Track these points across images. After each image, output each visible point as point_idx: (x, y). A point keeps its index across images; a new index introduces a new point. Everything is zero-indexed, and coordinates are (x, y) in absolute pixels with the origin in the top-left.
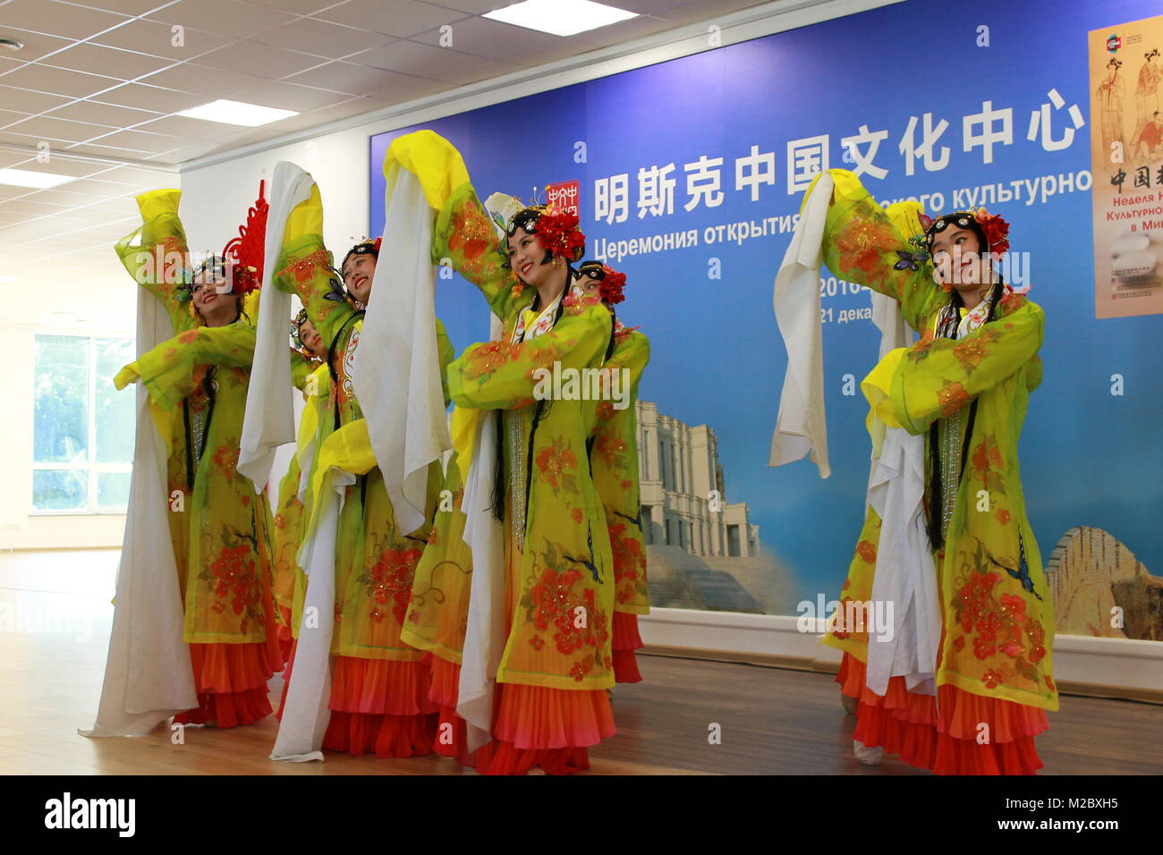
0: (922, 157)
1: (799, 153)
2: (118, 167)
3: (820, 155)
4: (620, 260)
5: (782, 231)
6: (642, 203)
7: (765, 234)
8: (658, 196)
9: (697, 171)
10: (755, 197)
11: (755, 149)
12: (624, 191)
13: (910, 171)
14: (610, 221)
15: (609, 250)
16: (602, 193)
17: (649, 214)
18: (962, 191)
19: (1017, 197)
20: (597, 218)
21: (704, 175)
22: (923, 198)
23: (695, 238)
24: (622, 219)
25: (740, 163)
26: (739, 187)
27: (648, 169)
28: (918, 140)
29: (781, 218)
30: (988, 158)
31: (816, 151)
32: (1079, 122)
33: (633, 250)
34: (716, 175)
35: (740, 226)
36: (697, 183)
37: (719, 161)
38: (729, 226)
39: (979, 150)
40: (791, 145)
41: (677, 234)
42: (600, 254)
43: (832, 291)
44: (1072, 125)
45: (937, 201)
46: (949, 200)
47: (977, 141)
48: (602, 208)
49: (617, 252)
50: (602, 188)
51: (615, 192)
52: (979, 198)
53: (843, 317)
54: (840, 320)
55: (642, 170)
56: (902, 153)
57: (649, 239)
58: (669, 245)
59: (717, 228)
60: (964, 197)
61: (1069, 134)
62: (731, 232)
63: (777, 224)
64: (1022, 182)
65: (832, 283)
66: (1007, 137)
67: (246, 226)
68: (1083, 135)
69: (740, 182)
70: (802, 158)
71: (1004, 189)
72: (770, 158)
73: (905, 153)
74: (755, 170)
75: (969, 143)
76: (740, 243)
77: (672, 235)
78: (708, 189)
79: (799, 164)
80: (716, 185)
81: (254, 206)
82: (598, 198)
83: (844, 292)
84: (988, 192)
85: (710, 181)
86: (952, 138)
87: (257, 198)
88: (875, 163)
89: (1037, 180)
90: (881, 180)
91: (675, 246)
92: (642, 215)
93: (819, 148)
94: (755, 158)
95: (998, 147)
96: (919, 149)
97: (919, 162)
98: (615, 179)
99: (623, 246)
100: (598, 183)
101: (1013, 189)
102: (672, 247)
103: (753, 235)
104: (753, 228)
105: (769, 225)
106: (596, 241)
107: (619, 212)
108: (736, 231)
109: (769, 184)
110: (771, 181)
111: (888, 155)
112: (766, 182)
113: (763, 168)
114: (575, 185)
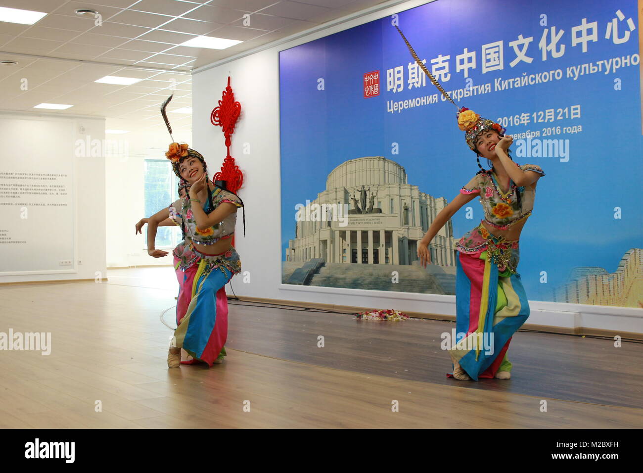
0: (551, 50)
1: (488, 51)
2: (161, 73)
3: (498, 52)
4: (400, 112)
5: (480, 93)
6: (410, 81)
7: (471, 95)
8: (418, 77)
9: (437, 63)
10: (466, 75)
11: (466, 50)
12: (401, 75)
13: (544, 58)
14: (394, 91)
15: (395, 107)
16: (390, 76)
17: (413, 86)
18: (571, 68)
19: (600, 70)
20: (388, 90)
21: (440, 65)
22: (551, 72)
23: (437, 98)
24: (400, 90)
25: (458, 58)
26: (458, 71)
27: (413, 63)
28: (549, 41)
29: (479, 86)
30: (585, 50)
31: (497, 49)
32: (632, 27)
33: (406, 106)
34: (446, 64)
35: (459, 91)
36: (437, 70)
37: (448, 57)
38: (453, 92)
39: (580, 45)
40: (484, 47)
41: (428, 97)
42: (390, 108)
43: (505, 124)
44: (629, 30)
45: (558, 74)
46: (565, 73)
47: (579, 40)
48: (390, 85)
49: (398, 107)
50: (390, 74)
51: (397, 76)
52: (580, 71)
55: (410, 64)
56: (540, 49)
57: (414, 100)
58: (424, 102)
60: (573, 71)
61: (627, 34)
62: (454, 95)
63: (477, 89)
64: (602, 62)
65: (505, 120)
66: (594, 37)
67: (222, 100)
68: (634, 34)
69: (459, 68)
70: (489, 54)
71: (593, 66)
72: (473, 54)
74: (466, 61)
75: (575, 41)
76: (459, 100)
77: (425, 97)
78: (442, 72)
79: (488, 57)
80: (447, 70)
81: (225, 90)
82: (389, 79)
83: (512, 125)
84: (585, 68)
85: (443, 68)
86: (566, 39)
87: (227, 86)
88: (527, 55)
89: (610, 60)
90: (529, 64)
91: (427, 103)
92: (410, 87)
93: (498, 48)
94: (466, 55)
95: (590, 43)
96: (548, 47)
97: (549, 53)
98: (397, 69)
99: (401, 104)
100: (389, 71)
101: (598, 66)
102: (425, 104)
103: (465, 96)
104: (465, 92)
105: (473, 90)
106: (388, 102)
107: (399, 86)
108: (457, 94)
109: (473, 68)
110: (474, 67)
111: (533, 50)
112: (472, 68)
113: (470, 60)
114: (377, 73)
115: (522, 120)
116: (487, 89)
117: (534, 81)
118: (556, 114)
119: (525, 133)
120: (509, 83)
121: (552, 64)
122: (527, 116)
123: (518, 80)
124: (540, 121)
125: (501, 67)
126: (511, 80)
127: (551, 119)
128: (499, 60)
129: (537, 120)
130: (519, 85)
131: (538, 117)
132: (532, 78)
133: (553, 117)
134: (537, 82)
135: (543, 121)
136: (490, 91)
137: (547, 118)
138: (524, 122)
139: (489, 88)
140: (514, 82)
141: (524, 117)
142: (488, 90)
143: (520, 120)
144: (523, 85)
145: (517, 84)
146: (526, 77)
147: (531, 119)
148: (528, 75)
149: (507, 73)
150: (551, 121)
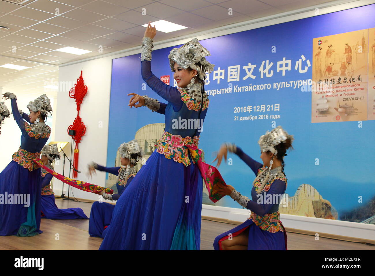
0: (265, 73)
1: (231, 70)
2: (41, 65)
3: (237, 71)
5: (225, 93)
7: (221, 93)
10: (218, 82)
11: (219, 68)
13: (262, 77)
18: (276, 84)
19: (291, 86)
22: (265, 85)
25: (215, 72)
28: (265, 68)
29: (225, 89)
30: (284, 74)
31: (236, 70)
32: (309, 65)
35: (214, 91)
38: (211, 91)
39: (281, 71)
40: (229, 68)
43: (238, 111)
44: (307, 66)
45: (269, 86)
46: (272, 86)
47: (281, 69)
52: (281, 86)
54: (240, 120)
56: (260, 71)
59: (207, 91)
60: (277, 85)
61: (306, 68)
62: (211, 92)
63: (224, 91)
64: (292, 82)
65: (239, 109)
66: (289, 68)
67: (76, 84)
68: (310, 69)
69: (215, 78)
70: (232, 72)
71: (288, 83)
72: (223, 71)
73: (261, 71)
75: (279, 69)
76: (214, 96)
79: (231, 73)
80: (208, 78)
81: (79, 78)
83: (242, 112)
84: (283, 84)
86: (274, 68)
87: (80, 76)
88: (253, 74)
89: (297, 81)
90: (253, 79)
93: (237, 69)
94: (219, 71)
95: (286, 71)
96: (265, 70)
97: (264, 74)
101: (290, 84)
103: (217, 94)
104: (218, 92)
105: (222, 91)
108: (213, 92)
110: (223, 78)
111: (256, 72)
113: (221, 74)
114: (169, 76)
115: (248, 110)
117: (255, 89)
118: (266, 108)
119: (249, 117)
120: (242, 89)
121: (266, 80)
122: (251, 108)
123: (247, 88)
124: (258, 111)
125: (238, 80)
126: (243, 87)
127: (264, 110)
128: (237, 75)
129: (256, 110)
130: (247, 90)
131: (257, 109)
132: (254, 87)
133: (265, 109)
134: (257, 90)
135: (259, 111)
136: (231, 92)
137: (261, 109)
138: (249, 111)
139: (231, 90)
140: (244, 88)
141: (249, 108)
143: (247, 110)
144: (249, 90)
145: (246, 90)
146: (252, 86)
147: (253, 109)
148: (253, 85)
149: (241, 83)
150: (263, 111)
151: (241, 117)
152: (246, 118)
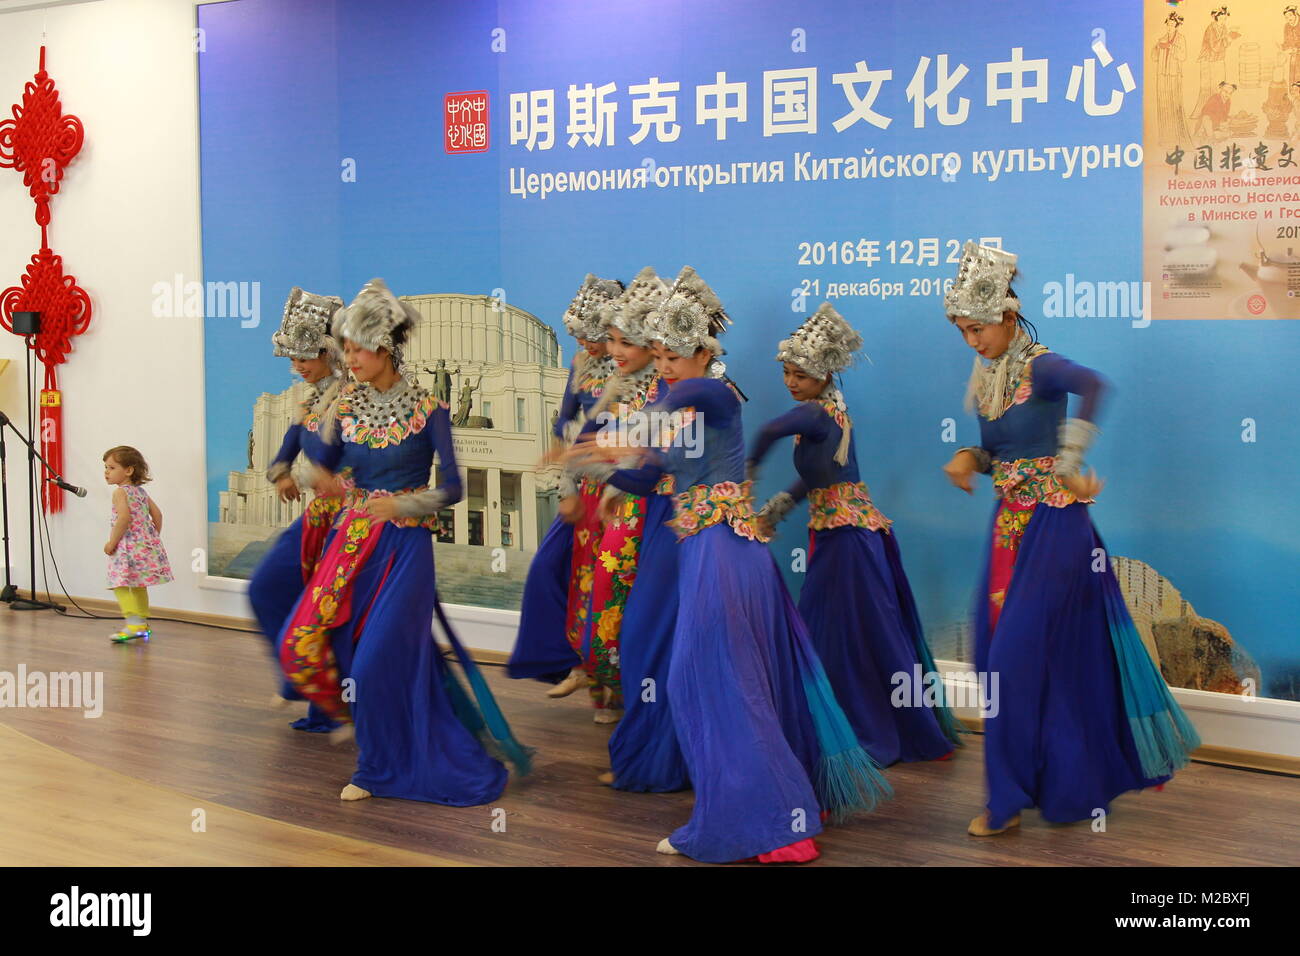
0: (935, 107)
1: (779, 87)
3: (805, 92)
4: (543, 197)
5: (755, 180)
6: (572, 128)
7: (734, 182)
8: (594, 121)
9: (646, 96)
10: (721, 135)
11: (721, 76)
12: (549, 111)
13: (919, 122)
14: (530, 146)
15: (530, 183)
16: (519, 110)
17: (581, 142)
18: (984, 153)
19: (1052, 167)
20: (514, 142)
21: (654, 101)
22: (935, 157)
23: (643, 179)
24: (547, 145)
25: (702, 91)
26: (700, 121)
27: (581, 87)
28: (931, 86)
29: (755, 164)
30: (1017, 116)
31: (801, 85)
32: (1129, 84)
33: (561, 185)
34: (671, 103)
35: (702, 169)
36: (645, 111)
37: (675, 86)
38: (688, 168)
39: (1006, 105)
40: (768, 76)
41: (620, 172)
42: (517, 186)
43: (819, 259)
44: (1121, 89)
45: (952, 162)
46: (967, 163)
48: (519, 129)
49: (540, 186)
50: (519, 104)
51: (537, 111)
52: (1005, 163)
53: (833, 291)
54: (829, 294)
55: (573, 87)
56: (909, 99)
57: (582, 174)
58: (609, 183)
59: (672, 169)
60: (986, 161)
61: (1117, 97)
62: (689, 175)
63: (750, 171)
64: (1058, 150)
65: (819, 248)
66: (1041, 93)
67: (22, 106)
68: (1133, 100)
69: (702, 115)
70: (782, 93)
71: (1035, 156)
72: (740, 89)
73: (913, 99)
74: (721, 101)
75: (994, 96)
76: (701, 190)
77: (613, 172)
78: (660, 120)
79: (779, 100)
80: (671, 116)
81: (32, 81)
82: (514, 117)
83: (834, 262)
84: (1016, 157)
85: (663, 110)
86: (973, 87)
87: (38, 69)
88: (875, 108)
89: (1077, 149)
90: (882, 130)
91: (616, 185)
92: (573, 143)
93: (804, 83)
94: (721, 87)
95: (1029, 104)
96: (931, 96)
97: (931, 113)
98: (536, 95)
99: (547, 180)
100: (514, 98)
101: (1047, 157)
102: (613, 187)
103: (718, 182)
104: (719, 174)
105: (739, 171)
106: (512, 170)
107: (542, 136)
108: (696, 174)
109: (739, 120)
110: (742, 117)
111: (892, 100)
112: (736, 118)
113: (732, 100)
114: (483, 97)
115: (861, 254)
116: (774, 173)
117: (892, 171)
118: (944, 252)
119: (868, 283)
120: (830, 167)
121: (936, 137)
122: (873, 247)
123: (851, 164)
124: (904, 260)
125: (811, 128)
126: (836, 162)
127: (932, 259)
128: (806, 110)
129: (898, 259)
130: (855, 175)
131: (900, 252)
132: (887, 162)
133: (936, 256)
134: (900, 174)
135: (911, 261)
136: (781, 179)
137: (922, 256)
138: (864, 259)
139: (781, 171)
140: (842, 167)
141: (865, 247)
142: (778, 175)
143: (857, 254)
144: (864, 175)
145: (851, 172)
146: (874, 159)
147: (883, 253)
148: (879, 156)
149: (825, 143)
150: (931, 264)
151: (830, 285)
152: (853, 289)
